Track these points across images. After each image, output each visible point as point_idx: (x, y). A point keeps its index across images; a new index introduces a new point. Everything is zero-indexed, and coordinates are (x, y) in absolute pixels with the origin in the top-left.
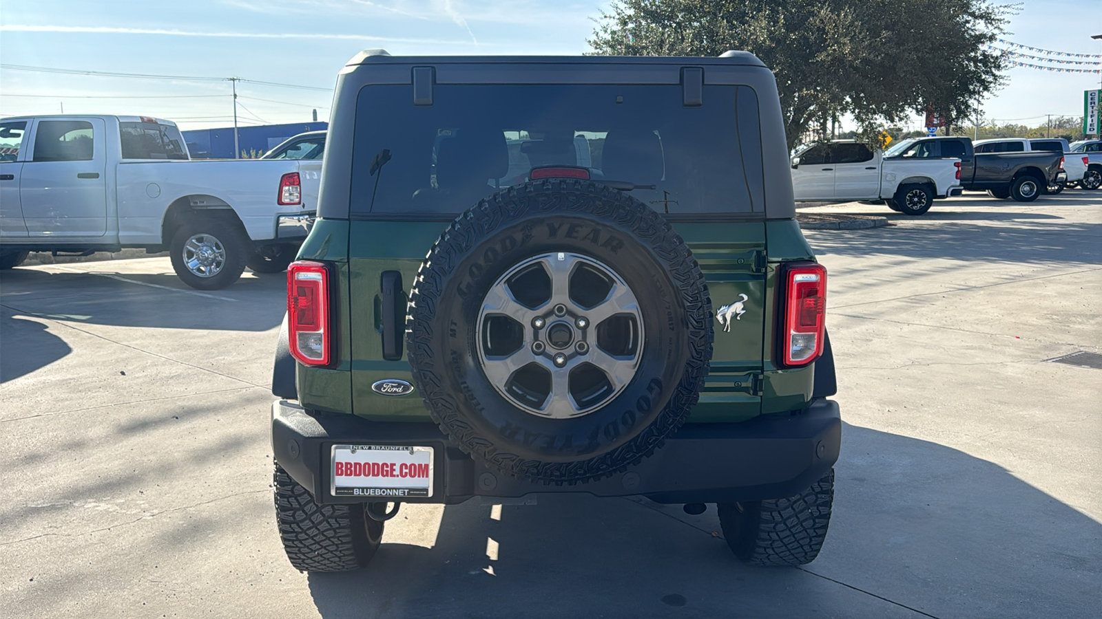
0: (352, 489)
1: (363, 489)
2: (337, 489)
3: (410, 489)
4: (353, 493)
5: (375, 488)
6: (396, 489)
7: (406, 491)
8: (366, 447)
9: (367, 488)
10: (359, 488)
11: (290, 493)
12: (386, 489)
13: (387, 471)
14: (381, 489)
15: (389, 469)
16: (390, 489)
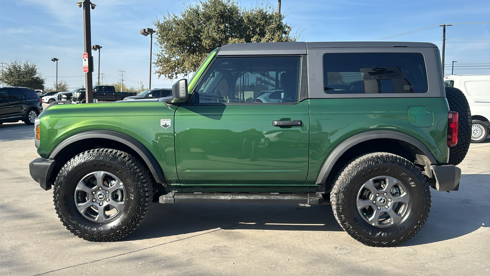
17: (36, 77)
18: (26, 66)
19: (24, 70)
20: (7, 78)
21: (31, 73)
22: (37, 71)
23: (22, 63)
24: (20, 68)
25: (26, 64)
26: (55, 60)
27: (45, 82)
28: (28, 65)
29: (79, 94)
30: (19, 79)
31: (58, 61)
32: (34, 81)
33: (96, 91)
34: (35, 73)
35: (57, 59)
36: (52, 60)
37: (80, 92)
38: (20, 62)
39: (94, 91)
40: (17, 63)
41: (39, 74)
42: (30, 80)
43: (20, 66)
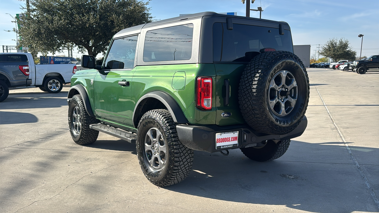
0: (220, 146)
1: (223, 146)
2: (217, 147)
3: (234, 145)
4: (221, 148)
5: (226, 146)
6: (230, 145)
7: (233, 145)
8: (224, 133)
9: (224, 146)
10: (222, 146)
11: (179, 156)
12: (228, 145)
13: (228, 140)
14: (227, 145)
15: (229, 139)
16: (229, 145)
17: (347, 50)
18: (341, 42)
19: (339, 46)
20: (326, 52)
21: (344, 48)
22: (348, 45)
23: (337, 40)
24: (336, 44)
25: (341, 41)
26: (361, 36)
27: (356, 54)
28: (342, 41)
29: (357, 63)
30: (334, 53)
31: (363, 36)
32: (345, 53)
33: (371, 60)
34: (347, 47)
35: (363, 35)
36: (359, 36)
37: (358, 61)
38: (336, 39)
39: (370, 60)
40: (334, 41)
41: (350, 48)
42: (342, 53)
43: (336, 43)
